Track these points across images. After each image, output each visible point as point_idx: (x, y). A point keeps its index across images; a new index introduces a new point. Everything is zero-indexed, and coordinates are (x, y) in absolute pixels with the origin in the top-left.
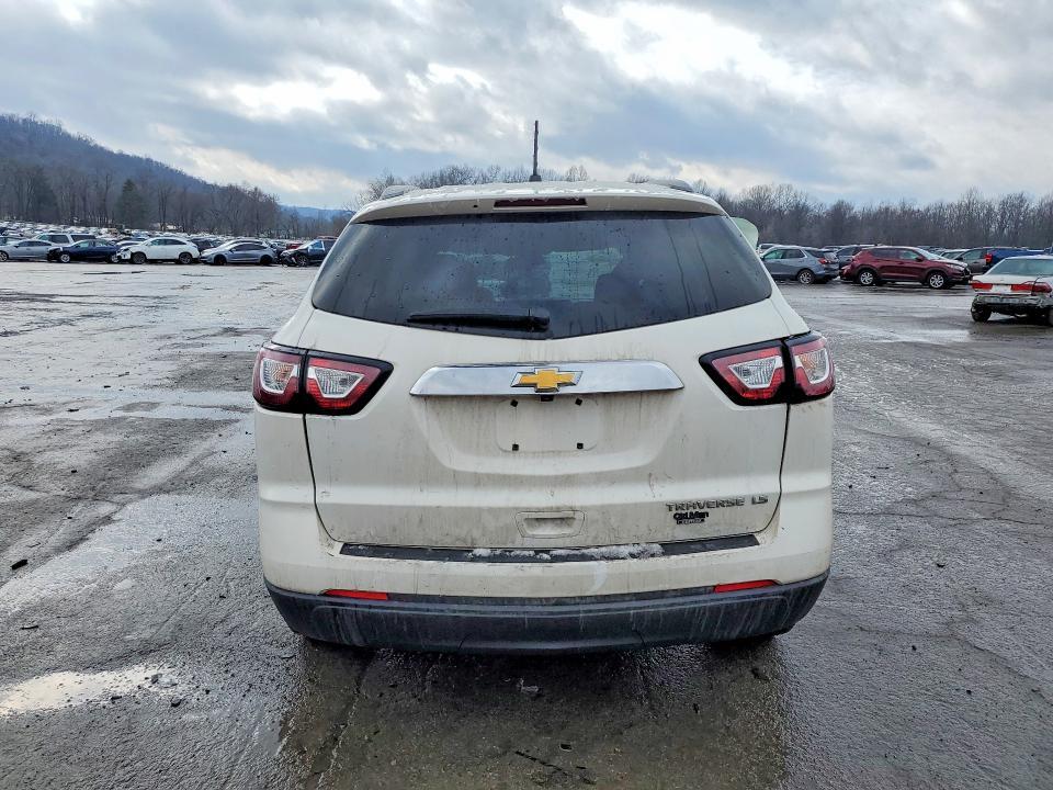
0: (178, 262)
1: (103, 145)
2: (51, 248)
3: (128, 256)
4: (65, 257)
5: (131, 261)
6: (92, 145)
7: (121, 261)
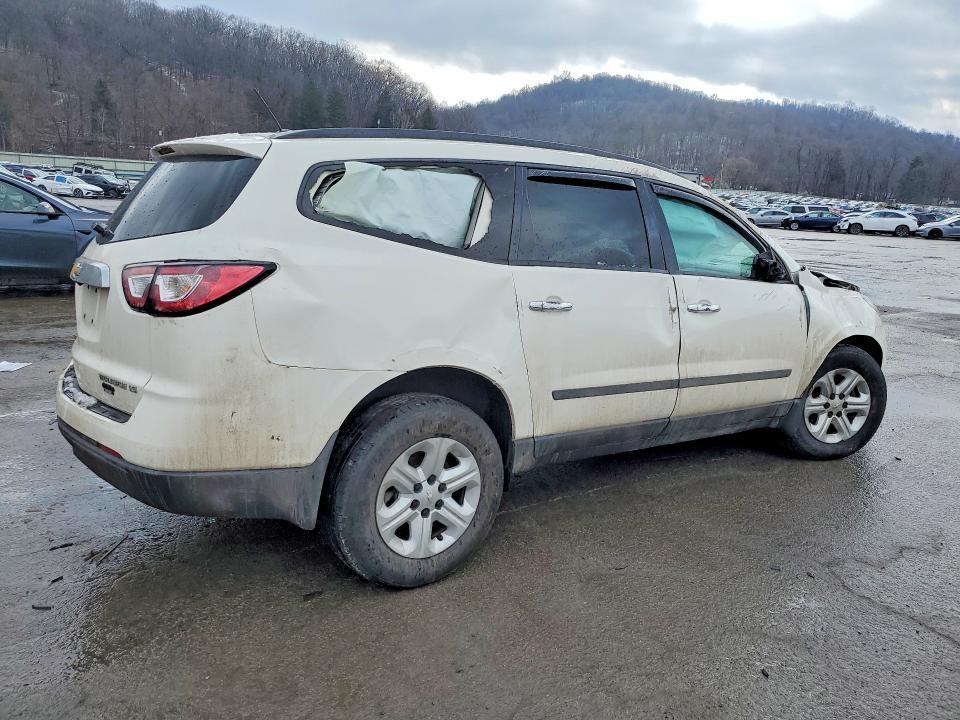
0: (894, 234)
1: (907, 125)
2: (788, 217)
3: (846, 227)
4: (795, 226)
5: (848, 231)
6: (897, 126)
7: (840, 231)
